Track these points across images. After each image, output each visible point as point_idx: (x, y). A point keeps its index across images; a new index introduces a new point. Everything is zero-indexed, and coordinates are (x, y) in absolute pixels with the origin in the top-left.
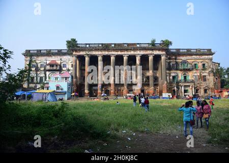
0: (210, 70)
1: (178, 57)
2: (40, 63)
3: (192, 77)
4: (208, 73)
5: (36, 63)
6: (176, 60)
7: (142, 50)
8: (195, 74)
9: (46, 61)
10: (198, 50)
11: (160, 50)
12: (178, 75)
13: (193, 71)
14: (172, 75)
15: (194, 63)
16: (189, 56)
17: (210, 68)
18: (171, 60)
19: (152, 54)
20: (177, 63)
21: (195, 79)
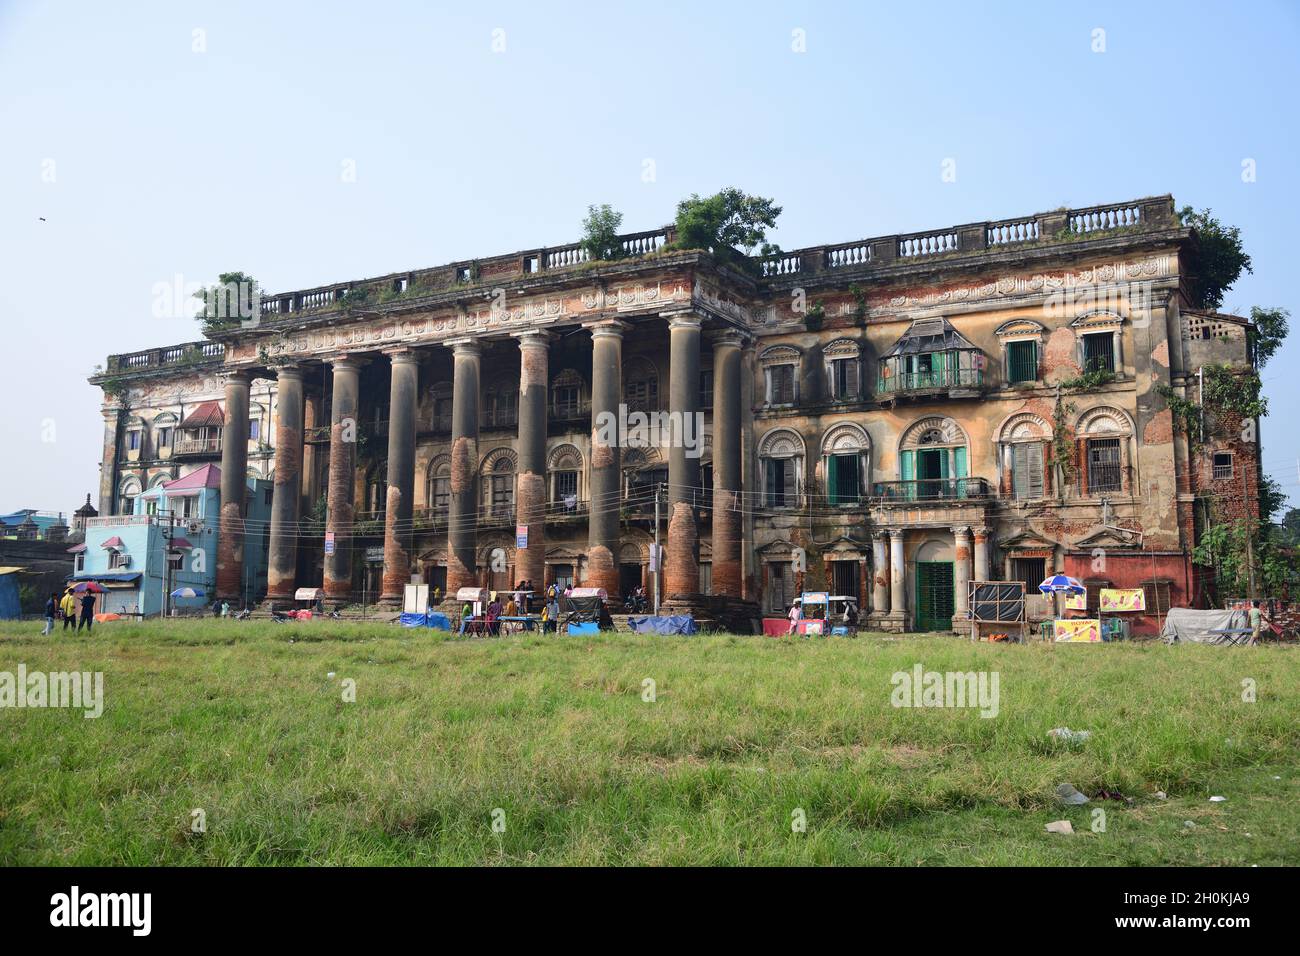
1: (875, 306)
2: (158, 418)
3: (985, 457)
4: (1134, 413)
5: (145, 423)
6: (868, 328)
7: (546, 292)
8: (1018, 433)
9: (177, 410)
10: (1049, 221)
11: (658, 279)
12: (872, 446)
13: (1000, 403)
14: (836, 447)
15: (1004, 341)
16: (966, 284)
17: (1149, 370)
18: (828, 328)
19: (604, 310)
20: (870, 353)
21: (1018, 469)
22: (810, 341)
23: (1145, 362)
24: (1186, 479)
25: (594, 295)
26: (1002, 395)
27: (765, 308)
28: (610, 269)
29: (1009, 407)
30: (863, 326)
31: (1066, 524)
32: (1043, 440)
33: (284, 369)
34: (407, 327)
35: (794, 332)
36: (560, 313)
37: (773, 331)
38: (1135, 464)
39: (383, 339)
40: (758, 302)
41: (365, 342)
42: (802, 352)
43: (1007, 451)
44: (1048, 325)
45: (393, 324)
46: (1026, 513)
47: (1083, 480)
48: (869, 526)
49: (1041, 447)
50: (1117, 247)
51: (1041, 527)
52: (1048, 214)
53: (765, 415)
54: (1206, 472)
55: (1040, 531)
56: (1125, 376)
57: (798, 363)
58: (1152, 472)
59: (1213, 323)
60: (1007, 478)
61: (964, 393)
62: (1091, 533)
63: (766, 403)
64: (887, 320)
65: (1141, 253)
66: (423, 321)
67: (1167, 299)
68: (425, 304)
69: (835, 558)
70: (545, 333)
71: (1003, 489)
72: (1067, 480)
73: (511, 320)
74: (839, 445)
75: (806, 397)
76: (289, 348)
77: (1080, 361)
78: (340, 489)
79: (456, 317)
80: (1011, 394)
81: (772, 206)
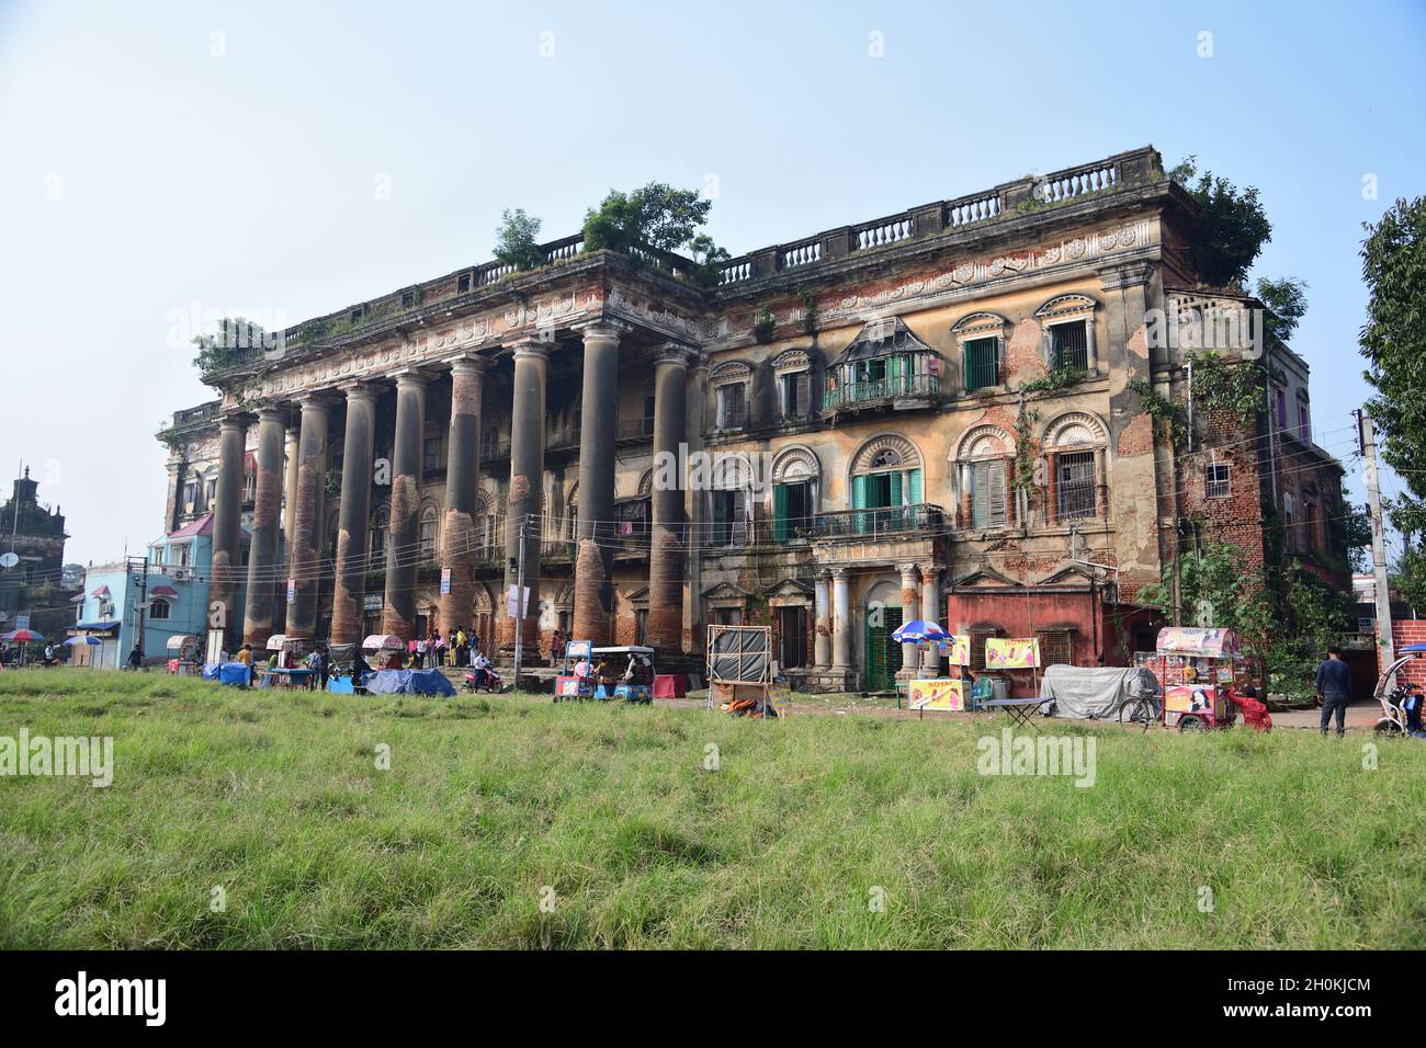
0: (1120, 379)
1: (826, 310)
2: (209, 469)
3: (940, 480)
4: (1108, 419)
5: (199, 476)
6: (820, 336)
7: (474, 312)
8: (978, 450)
10: (1013, 193)
11: (573, 288)
12: (821, 472)
13: (957, 415)
14: (787, 474)
15: (962, 339)
16: (922, 275)
17: (1125, 364)
18: (778, 339)
19: (524, 328)
20: (820, 363)
21: (979, 494)
22: (759, 355)
23: (1121, 354)
24: (1170, 499)
25: (516, 312)
26: (960, 404)
27: (717, 321)
28: (524, 281)
29: (967, 419)
30: (814, 334)
31: (1030, 559)
32: (1005, 458)
33: (264, 412)
34: (362, 361)
35: (745, 346)
36: (486, 335)
37: (724, 346)
38: (1110, 483)
39: (341, 375)
40: (710, 315)
41: (327, 379)
42: (753, 368)
43: (966, 471)
44: (1011, 318)
45: (349, 359)
46: (985, 546)
47: (1050, 505)
48: (812, 565)
49: (1004, 465)
50: (1085, 215)
51: (1002, 564)
52: (1011, 185)
53: (715, 441)
54: (1196, 491)
55: (1000, 568)
56: (1098, 373)
57: (748, 381)
58: (1129, 491)
59: (1205, 301)
60: (965, 505)
61: (911, 404)
62: (1059, 568)
63: (716, 427)
64: (837, 324)
65: (1115, 220)
66: (373, 354)
67: (1146, 274)
68: (370, 334)
69: (781, 603)
70: (475, 357)
71: (959, 516)
72: (1031, 504)
73: (445, 346)
74: (789, 473)
75: (756, 419)
76: (267, 390)
77: (1046, 358)
78: (303, 534)
79: (400, 346)
80: (970, 403)
81: (701, 200)
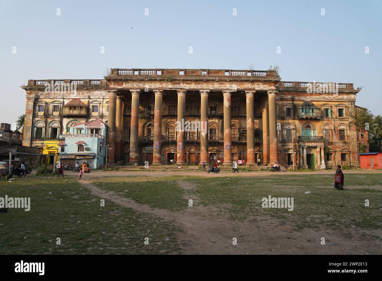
0: (351, 119)
1: (296, 97)
2: (53, 102)
3: (320, 132)
4: (348, 125)
5: (46, 103)
6: (294, 101)
7: (234, 81)
9: (62, 100)
11: (267, 83)
12: (296, 128)
13: (323, 121)
15: (324, 108)
18: (285, 100)
19: (251, 88)
20: (295, 107)
21: (326, 135)
22: (280, 103)
24: (358, 139)
25: (248, 84)
31: (336, 146)
32: (331, 129)
34: (185, 85)
35: (277, 100)
36: (238, 87)
38: (348, 135)
43: (324, 131)
44: (332, 106)
47: (339, 138)
54: (360, 137)
56: (346, 118)
57: (278, 107)
60: (324, 137)
62: (343, 149)
64: (298, 100)
73: (222, 87)
77: (338, 114)
79: (203, 84)
80: (325, 119)
